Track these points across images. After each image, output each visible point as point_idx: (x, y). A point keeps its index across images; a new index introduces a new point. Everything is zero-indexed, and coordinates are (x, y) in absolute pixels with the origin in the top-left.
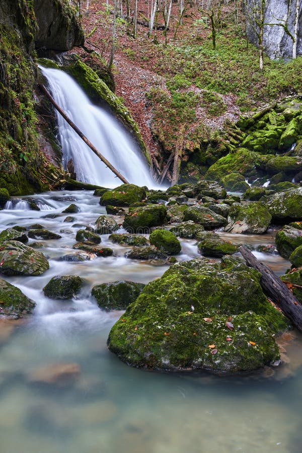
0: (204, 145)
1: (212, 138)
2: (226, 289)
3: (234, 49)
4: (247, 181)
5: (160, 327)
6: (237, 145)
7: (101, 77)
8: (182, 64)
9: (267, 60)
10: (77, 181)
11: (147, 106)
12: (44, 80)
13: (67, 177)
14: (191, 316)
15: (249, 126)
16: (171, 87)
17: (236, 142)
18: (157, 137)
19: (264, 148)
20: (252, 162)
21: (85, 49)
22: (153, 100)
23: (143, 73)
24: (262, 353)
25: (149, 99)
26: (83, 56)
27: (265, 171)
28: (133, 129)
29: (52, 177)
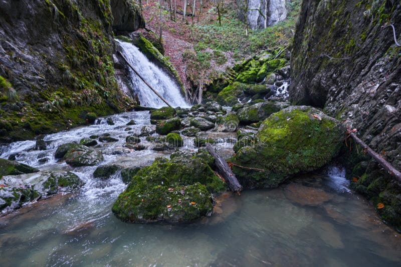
0: (215, 81)
1: (219, 77)
2: (185, 170)
3: (231, 25)
4: (239, 100)
5: (140, 196)
6: (233, 81)
7: (155, 46)
8: (202, 35)
9: (250, 30)
10: (141, 105)
11: (183, 61)
12: (121, 48)
13: (135, 104)
14: (160, 188)
15: (240, 69)
16: (196, 49)
17: (232, 79)
18: (189, 78)
19: (248, 81)
20: (241, 89)
21: (146, 29)
22: (186, 57)
23: (181, 42)
24: (199, 209)
25: (184, 57)
26: (144, 34)
27: (249, 94)
28: (174, 74)
29: (127, 105)
